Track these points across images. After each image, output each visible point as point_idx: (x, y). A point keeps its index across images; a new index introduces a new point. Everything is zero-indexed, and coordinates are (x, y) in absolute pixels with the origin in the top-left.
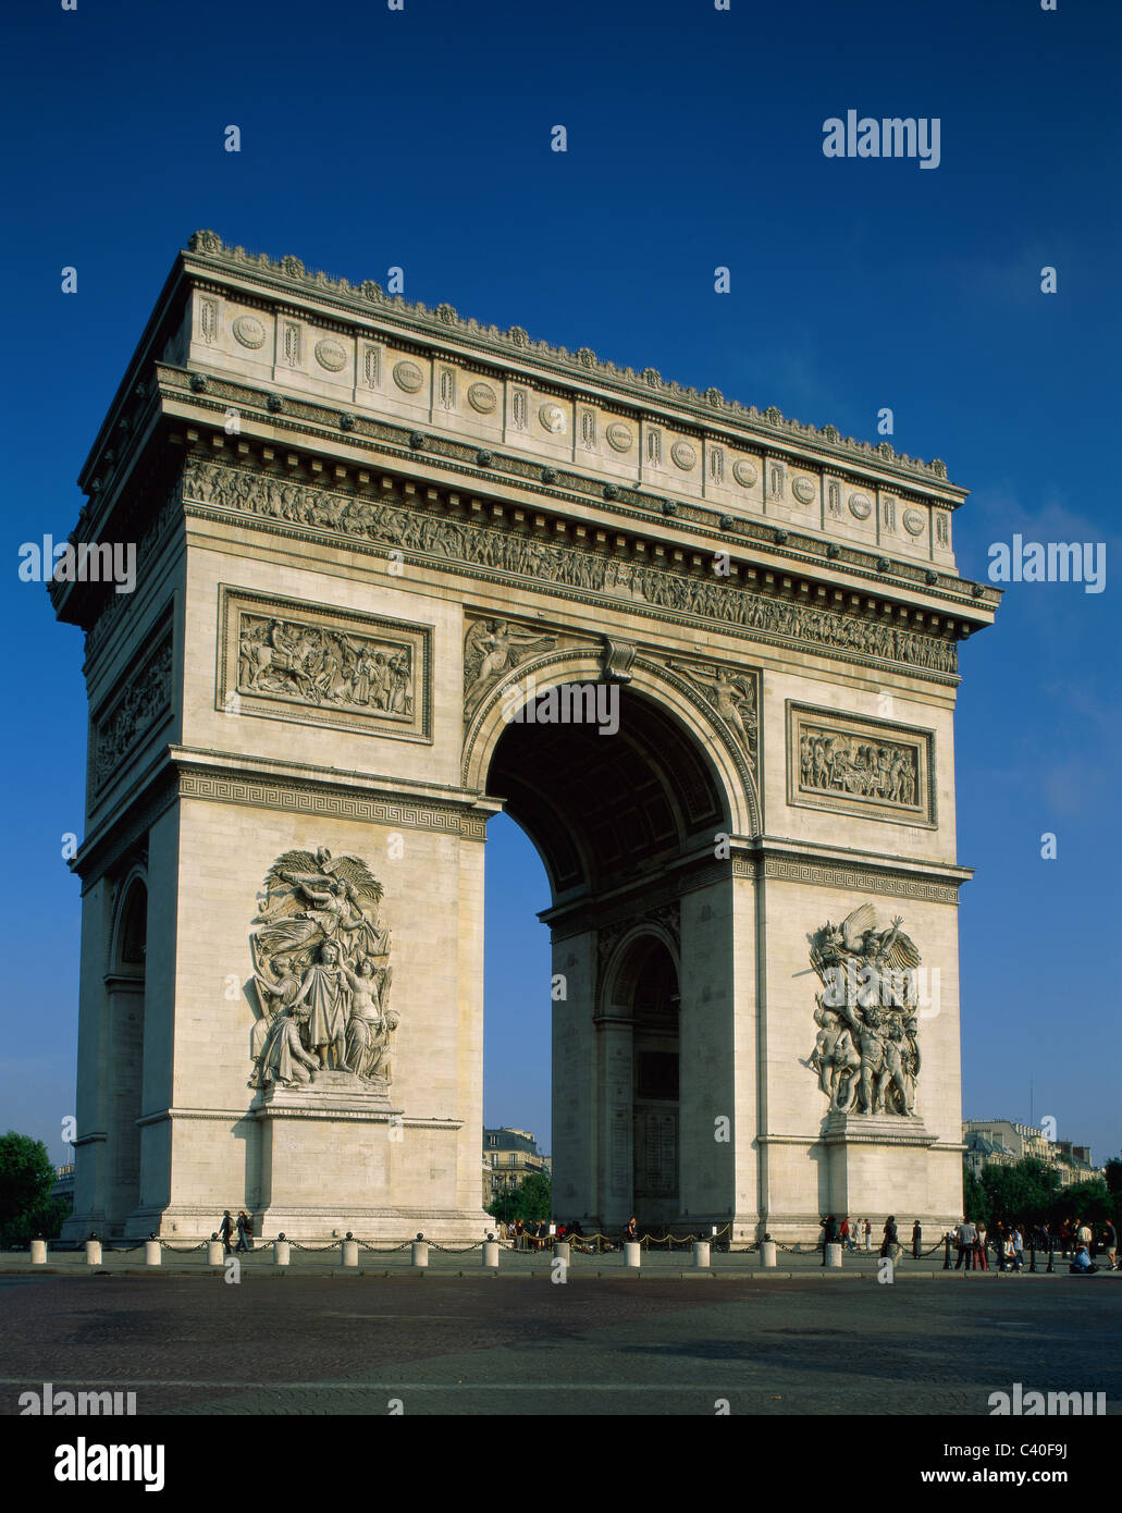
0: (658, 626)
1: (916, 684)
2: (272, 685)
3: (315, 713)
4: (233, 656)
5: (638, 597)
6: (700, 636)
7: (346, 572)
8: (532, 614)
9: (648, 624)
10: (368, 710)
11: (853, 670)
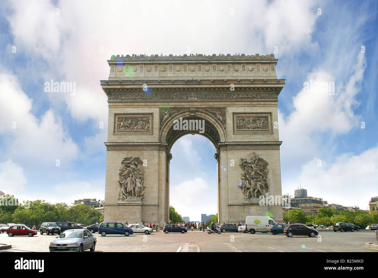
0: (201, 104)
1: (266, 103)
2: (123, 129)
3: (131, 132)
4: (116, 125)
5: (196, 99)
6: (211, 104)
7: (137, 106)
8: (173, 106)
9: (199, 103)
10: (141, 130)
11: (249, 103)
